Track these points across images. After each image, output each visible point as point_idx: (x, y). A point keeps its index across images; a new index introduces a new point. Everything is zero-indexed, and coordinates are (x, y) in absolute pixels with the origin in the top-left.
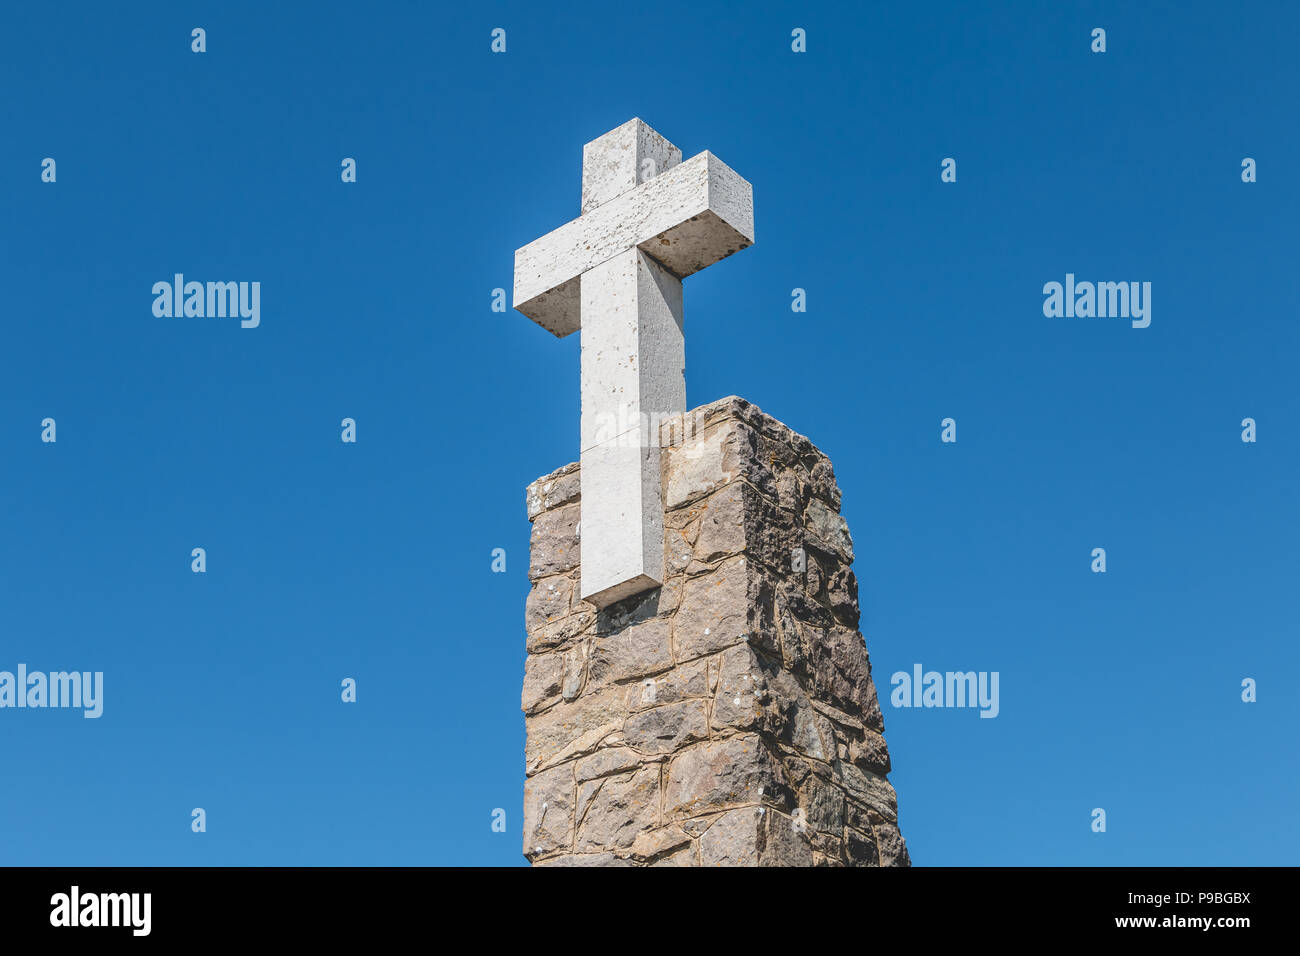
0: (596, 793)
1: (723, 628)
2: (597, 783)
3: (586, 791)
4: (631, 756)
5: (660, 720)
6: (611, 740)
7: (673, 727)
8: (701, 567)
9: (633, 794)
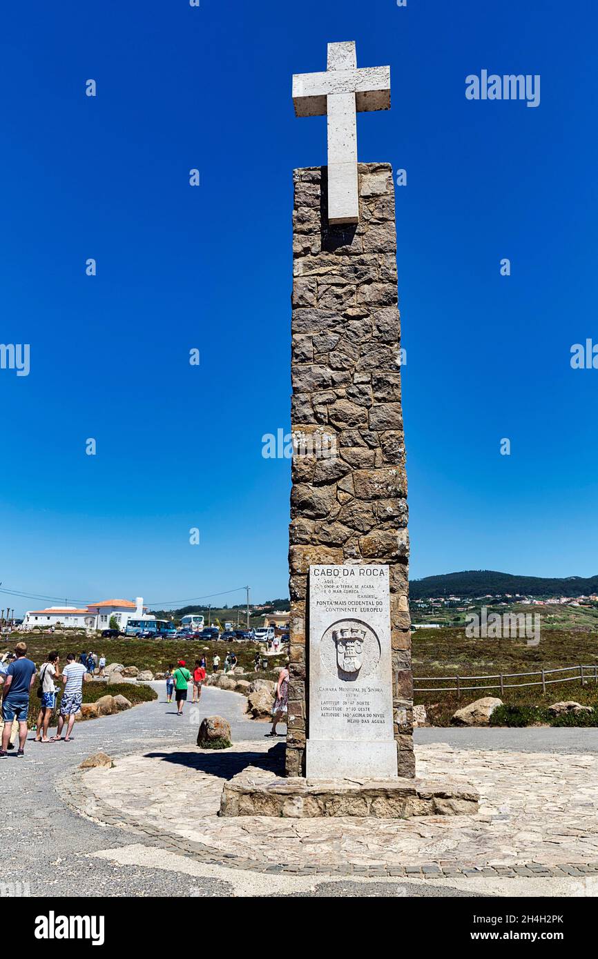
0: (327, 289)
1: (386, 245)
2: (327, 286)
3: (322, 288)
4: (344, 281)
5: (356, 271)
6: (334, 272)
7: (362, 274)
8: (376, 221)
9: (345, 293)
